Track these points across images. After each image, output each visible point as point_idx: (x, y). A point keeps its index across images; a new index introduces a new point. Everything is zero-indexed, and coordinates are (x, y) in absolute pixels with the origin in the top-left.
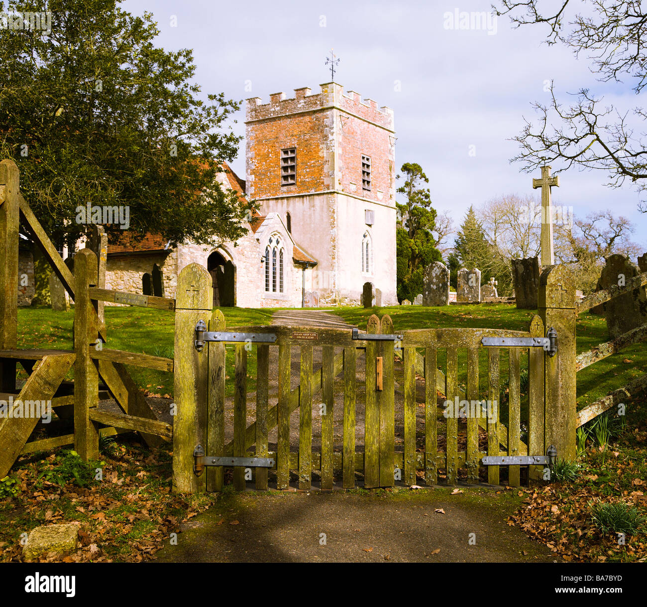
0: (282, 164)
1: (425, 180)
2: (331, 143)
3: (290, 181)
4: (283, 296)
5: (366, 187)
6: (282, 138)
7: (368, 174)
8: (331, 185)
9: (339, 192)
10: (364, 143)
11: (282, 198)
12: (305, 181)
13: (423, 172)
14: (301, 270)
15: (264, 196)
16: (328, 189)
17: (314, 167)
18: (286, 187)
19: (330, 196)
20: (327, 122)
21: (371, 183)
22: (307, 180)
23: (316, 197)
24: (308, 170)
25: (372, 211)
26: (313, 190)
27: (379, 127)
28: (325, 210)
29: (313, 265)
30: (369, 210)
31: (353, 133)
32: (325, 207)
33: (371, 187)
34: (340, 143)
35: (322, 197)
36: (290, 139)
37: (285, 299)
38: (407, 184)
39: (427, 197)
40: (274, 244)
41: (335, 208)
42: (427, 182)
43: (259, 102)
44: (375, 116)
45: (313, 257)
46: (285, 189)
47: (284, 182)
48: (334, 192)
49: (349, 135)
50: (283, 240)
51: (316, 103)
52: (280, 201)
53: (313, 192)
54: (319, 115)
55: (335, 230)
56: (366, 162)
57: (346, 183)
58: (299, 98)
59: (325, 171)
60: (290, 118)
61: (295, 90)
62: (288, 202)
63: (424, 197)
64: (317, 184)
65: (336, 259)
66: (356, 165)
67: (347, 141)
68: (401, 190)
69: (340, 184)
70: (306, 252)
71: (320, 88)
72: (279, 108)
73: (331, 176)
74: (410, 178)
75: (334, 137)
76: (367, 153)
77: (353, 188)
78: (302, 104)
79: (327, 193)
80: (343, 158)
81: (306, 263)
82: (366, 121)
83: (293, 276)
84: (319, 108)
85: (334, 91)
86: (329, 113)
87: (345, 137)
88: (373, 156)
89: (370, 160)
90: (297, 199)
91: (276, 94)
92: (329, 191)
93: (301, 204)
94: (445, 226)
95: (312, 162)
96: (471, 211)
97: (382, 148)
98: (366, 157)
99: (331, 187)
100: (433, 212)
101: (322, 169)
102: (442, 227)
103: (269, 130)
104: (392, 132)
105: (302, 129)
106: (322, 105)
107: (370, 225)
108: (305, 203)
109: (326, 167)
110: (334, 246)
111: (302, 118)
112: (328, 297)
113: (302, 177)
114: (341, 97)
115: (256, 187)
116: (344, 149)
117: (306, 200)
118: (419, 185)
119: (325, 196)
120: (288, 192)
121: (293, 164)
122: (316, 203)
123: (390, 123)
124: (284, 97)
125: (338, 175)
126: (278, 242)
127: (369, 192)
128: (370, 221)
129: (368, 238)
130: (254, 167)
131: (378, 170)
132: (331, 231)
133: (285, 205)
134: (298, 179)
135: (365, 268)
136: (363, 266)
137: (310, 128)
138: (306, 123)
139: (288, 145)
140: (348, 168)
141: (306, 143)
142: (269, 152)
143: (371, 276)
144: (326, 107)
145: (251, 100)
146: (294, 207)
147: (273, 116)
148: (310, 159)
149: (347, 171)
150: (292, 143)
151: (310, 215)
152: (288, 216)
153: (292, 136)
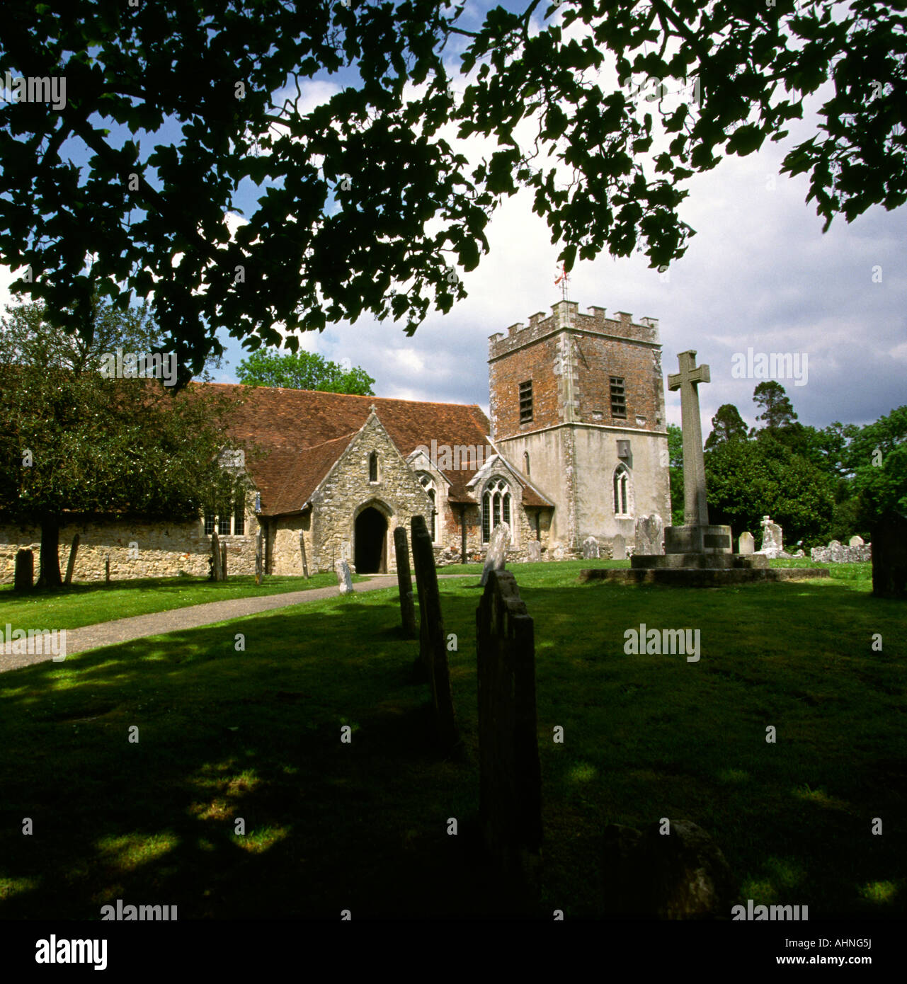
0: (520, 400)
3: (528, 418)
5: (618, 413)
6: (520, 372)
8: (565, 416)
9: (575, 423)
10: (613, 364)
11: (521, 437)
12: (541, 416)
14: (534, 516)
15: (506, 437)
16: (563, 422)
17: (549, 398)
18: (524, 425)
19: (564, 429)
21: (626, 409)
22: (543, 414)
23: (552, 433)
24: (543, 403)
25: (627, 442)
28: (560, 446)
29: (550, 510)
30: (623, 441)
31: (594, 354)
33: (626, 414)
34: (575, 368)
35: (557, 431)
36: (527, 372)
40: (495, 489)
41: (569, 443)
43: (500, 338)
45: (550, 501)
46: (522, 427)
47: (522, 420)
49: (587, 358)
51: (548, 328)
52: (519, 440)
53: (548, 427)
54: (551, 340)
56: (615, 384)
57: (586, 412)
58: (533, 325)
59: (560, 401)
60: (526, 349)
61: (529, 318)
62: (526, 441)
64: (553, 417)
65: (573, 502)
66: (600, 390)
67: (585, 363)
69: (576, 414)
70: (544, 495)
71: (552, 310)
72: (516, 341)
73: (564, 405)
75: (567, 361)
76: (616, 373)
77: (597, 417)
78: (536, 332)
79: (562, 426)
80: (581, 383)
81: (538, 510)
84: (551, 332)
85: (565, 311)
86: (560, 336)
87: (582, 359)
88: (627, 377)
89: (624, 382)
90: (534, 437)
91: (513, 326)
93: (538, 441)
95: (547, 393)
98: (616, 379)
99: (564, 419)
101: (555, 400)
103: (508, 365)
104: (657, 346)
105: (537, 358)
106: (554, 329)
107: (625, 458)
108: (542, 440)
109: (560, 396)
110: (570, 487)
111: (536, 347)
112: (566, 546)
113: (538, 412)
114: (575, 316)
115: (499, 428)
116: (582, 374)
117: (543, 436)
119: (560, 430)
120: (526, 430)
121: (530, 399)
122: (551, 439)
123: (652, 336)
124: (520, 327)
125: (573, 404)
126: (501, 487)
127: (622, 420)
128: (624, 453)
129: (624, 473)
130: (496, 407)
131: (636, 392)
132: (566, 469)
133: (524, 444)
134: (535, 414)
135: (620, 509)
136: (616, 506)
137: (544, 356)
138: (540, 351)
139: (525, 379)
140: (588, 395)
141: (541, 373)
142: (508, 389)
143: (630, 518)
144: (557, 329)
145: (492, 337)
146: (531, 445)
147: (511, 350)
148: (545, 391)
149: (587, 399)
150: (528, 375)
151: (547, 453)
152: (527, 456)
153: (528, 368)
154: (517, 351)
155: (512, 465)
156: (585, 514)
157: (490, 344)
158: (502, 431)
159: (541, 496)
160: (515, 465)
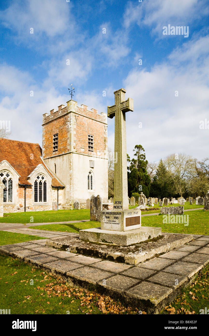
0: (53, 141)
1: (144, 150)
2: (70, 129)
3: (56, 149)
4: (45, 204)
5: (91, 149)
6: (54, 130)
7: (92, 144)
8: (70, 149)
9: (74, 152)
10: (89, 129)
11: (53, 157)
12: (61, 149)
13: (143, 147)
14: (56, 191)
15: (48, 157)
16: (69, 151)
17: (64, 141)
18: (54, 152)
19: (69, 154)
20: (69, 119)
21: (93, 148)
22: (62, 148)
23: (64, 156)
24: (62, 143)
25: (93, 161)
26: (64, 153)
27: (98, 121)
28: (68, 161)
29: (63, 188)
30: (92, 161)
31: (83, 124)
32: (68, 160)
33: (93, 150)
34: (75, 129)
35: (66, 155)
36: (56, 130)
37: (46, 205)
38: (137, 152)
39: (144, 156)
40: (40, 179)
41: (72, 160)
42: (144, 151)
43: (47, 115)
44: (97, 117)
45: (63, 184)
46: (54, 153)
47: (54, 150)
48: (71, 153)
49: (80, 125)
50: (46, 177)
51: (65, 111)
52: (52, 159)
53: (63, 153)
54: (66, 117)
55: (71, 171)
56: (90, 138)
57: (78, 148)
58: (59, 110)
59: (68, 143)
60: (56, 120)
61: (58, 107)
62: (55, 159)
63: (143, 156)
64: (65, 149)
65: (72, 185)
66: (85, 139)
67: (79, 128)
68: (135, 155)
69: (74, 148)
70: (61, 182)
71: (67, 103)
72: (53, 116)
73: (70, 145)
74: (138, 150)
75: (71, 126)
76: (91, 133)
77: (82, 150)
78: (60, 113)
79: (68, 153)
80: (77, 136)
81: (58, 187)
82: (91, 119)
83: (51, 194)
84: (66, 113)
85: (72, 104)
86: (69, 115)
87: (78, 126)
88: (95, 135)
89: (93, 137)
90: (58, 157)
91: (52, 110)
92: (69, 152)
93: (59, 159)
94: (154, 166)
95: (63, 139)
96: (161, 161)
97: (100, 131)
98: (91, 135)
99: (70, 150)
100: (147, 161)
101: (67, 142)
102: (153, 167)
103: (50, 126)
104: (106, 124)
105: (60, 124)
106: (67, 112)
107: (93, 168)
108: (61, 158)
109: (68, 141)
110: (71, 179)
111: (60, 119)
112: (69, 203)
113: (60, 147)
114: (76, 107)
115: (45, 153)
116: (77, 132)
117: (61, 157)
118: (142, 152)
119: (68, 155)
120: (56, 154)
121: (57, 141)
122: (64, 159)
123: (105, 120)
124: (55, 111)
125: (73, 144)
126: (43, 178)
127: (92, 152)
128: (92, 166)
129: (92, 174)
130: (44, 144)
131: (98, 142)
132: (70, 171)
133: (54, 160)
134: (59, 148)
135: (90, 188)
136: (89, 187)
137: (63, 123)
138: (62, 121)
139: (55, 133)
140: (79, 141)
141: (61, 131)
142: (49, 137)
143: (94, 191)
144: (68, 112)
145: (44, 115)
146: (57, 161)
147: (51, 120)
148: (63, 138)
149: (79, 142)
150: (57, 131)
151: (62, 164)
152: (55, 166)
153: (57, 128)
154: (53, 121)
155: (50, 169)
156: (76, 190)
157: (43, 117)
158: (47, 155)
159: (60, 182)
160: (51, 169)
